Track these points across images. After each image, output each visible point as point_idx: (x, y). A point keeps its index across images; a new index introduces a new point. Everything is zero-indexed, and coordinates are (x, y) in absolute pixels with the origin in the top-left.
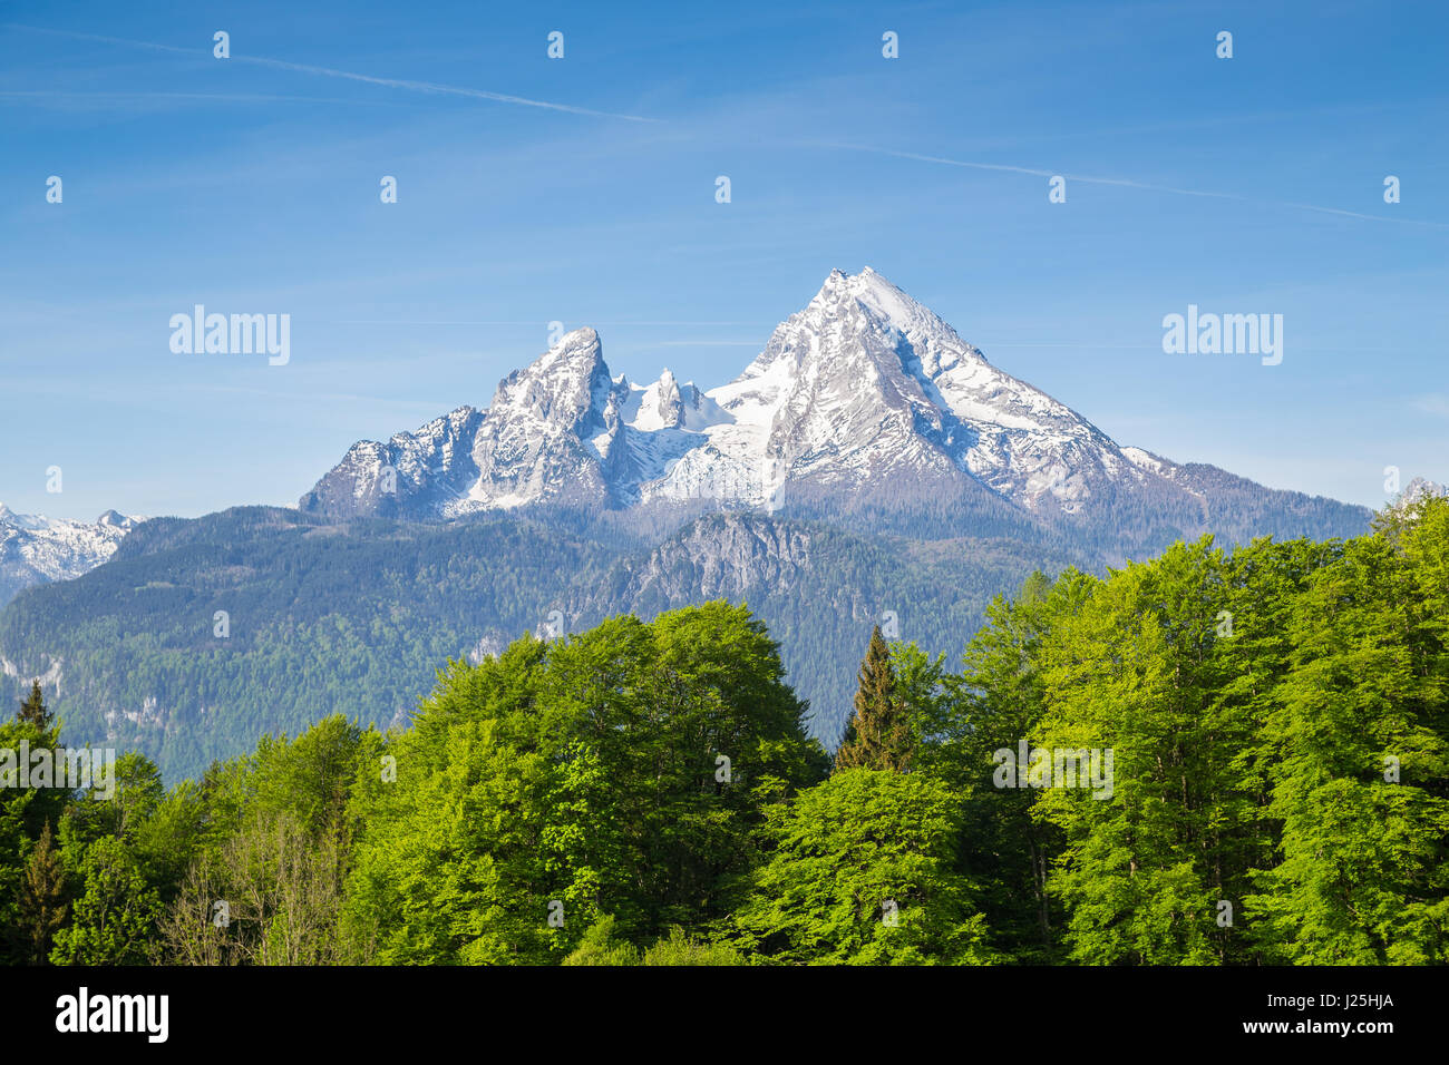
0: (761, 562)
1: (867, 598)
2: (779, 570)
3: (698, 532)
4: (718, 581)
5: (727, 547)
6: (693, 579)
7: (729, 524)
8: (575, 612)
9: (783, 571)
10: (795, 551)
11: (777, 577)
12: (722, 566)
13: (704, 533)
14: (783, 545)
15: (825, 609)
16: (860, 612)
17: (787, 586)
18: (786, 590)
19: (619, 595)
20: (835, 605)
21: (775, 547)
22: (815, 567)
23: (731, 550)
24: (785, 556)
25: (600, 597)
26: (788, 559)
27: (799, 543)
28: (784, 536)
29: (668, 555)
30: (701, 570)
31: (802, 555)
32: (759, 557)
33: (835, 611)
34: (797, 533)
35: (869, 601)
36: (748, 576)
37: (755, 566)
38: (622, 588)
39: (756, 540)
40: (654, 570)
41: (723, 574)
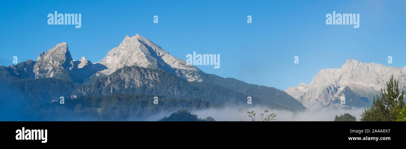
0: (143, 80)
1: (179, 89)
2: (149, 82)
3: (123, 71)
4: (130, 85)
5: (132, 75)
6: (122, 84)
7: (133, 69)
8: (84, 92)
9: (150, 82)
10: (154, 77)
11: (149, 84)
12: (131, 80)
13: (124, 72)
14: (150, 75)
15: (166, 92)
16: (177, 92)
17: (152, 86)
18: (152, 87)
19: (98, 88)
20: (169, 91)
21: (147, 76)
22: (161, 81)
23: (134, 76)
24: (150, 78)
25: (92, 88)
26: (152, 79)
27: (155, 75)
28: (150, 73)
29: (113, 77)
30: (124, 82)
31: (156, 78)
32: (143, 78)
33: (169, 92)
34: (154, 72)
35: (179, 90)
36: (140, 83)
37: (141, 81)
38: (99, 86)
39: (142, 73)
40: (109, 81)
41: (131, 82)
